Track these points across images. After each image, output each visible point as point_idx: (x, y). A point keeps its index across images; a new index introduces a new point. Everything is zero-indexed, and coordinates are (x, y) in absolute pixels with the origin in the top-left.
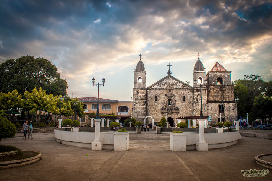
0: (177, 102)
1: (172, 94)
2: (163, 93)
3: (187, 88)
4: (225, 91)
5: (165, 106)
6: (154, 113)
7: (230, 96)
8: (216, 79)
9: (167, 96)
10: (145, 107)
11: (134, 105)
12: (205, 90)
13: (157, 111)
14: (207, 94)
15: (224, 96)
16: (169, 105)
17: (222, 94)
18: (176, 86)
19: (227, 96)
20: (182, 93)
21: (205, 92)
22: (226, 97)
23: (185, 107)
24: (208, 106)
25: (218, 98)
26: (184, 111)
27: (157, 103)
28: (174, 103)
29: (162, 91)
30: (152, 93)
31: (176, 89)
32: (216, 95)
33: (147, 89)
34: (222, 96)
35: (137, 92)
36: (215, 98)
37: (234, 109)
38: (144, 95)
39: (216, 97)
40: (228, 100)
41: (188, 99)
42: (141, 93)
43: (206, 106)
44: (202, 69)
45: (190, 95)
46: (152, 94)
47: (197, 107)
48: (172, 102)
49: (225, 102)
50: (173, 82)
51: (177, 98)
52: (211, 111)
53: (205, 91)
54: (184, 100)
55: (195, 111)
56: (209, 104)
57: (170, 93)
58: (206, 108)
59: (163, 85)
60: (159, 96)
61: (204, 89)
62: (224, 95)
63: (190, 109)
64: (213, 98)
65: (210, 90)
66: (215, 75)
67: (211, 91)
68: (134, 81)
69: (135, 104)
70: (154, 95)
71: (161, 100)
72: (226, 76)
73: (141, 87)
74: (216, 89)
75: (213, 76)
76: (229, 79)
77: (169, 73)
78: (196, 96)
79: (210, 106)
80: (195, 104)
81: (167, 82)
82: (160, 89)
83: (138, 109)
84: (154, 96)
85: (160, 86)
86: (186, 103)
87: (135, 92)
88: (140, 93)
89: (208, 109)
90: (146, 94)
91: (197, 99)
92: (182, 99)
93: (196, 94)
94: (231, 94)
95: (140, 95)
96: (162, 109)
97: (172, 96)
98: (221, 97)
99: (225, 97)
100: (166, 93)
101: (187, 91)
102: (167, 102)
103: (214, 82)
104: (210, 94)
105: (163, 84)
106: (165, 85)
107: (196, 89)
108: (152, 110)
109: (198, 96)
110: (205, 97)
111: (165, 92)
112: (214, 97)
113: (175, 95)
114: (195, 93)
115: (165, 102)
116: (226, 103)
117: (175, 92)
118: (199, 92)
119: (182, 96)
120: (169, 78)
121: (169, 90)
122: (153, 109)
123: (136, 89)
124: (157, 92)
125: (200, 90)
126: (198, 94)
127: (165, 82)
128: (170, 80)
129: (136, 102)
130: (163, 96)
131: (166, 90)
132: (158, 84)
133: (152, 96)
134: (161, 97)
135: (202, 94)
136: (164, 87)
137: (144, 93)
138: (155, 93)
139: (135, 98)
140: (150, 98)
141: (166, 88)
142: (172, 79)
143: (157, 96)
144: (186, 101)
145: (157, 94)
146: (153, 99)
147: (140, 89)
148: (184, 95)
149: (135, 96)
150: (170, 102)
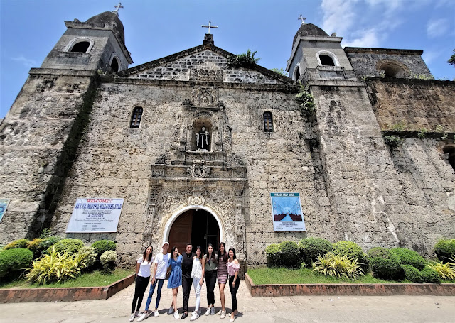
1: (216, 102)
2: (174, 97)
3: (280, 86)
4: (436, 98)
5: (175, 148)
8: (378, 69)
9: (193, 109)
13: (126, 176)
14: (368, 102)
15: (439, 116)
17: (430, 110)
18: (232, 76)
20: (260, 101)
21: (362, 97)
22: (450, 119)
23: (274, 157)
24: (391, 154)
25: (418, 123)
26: (276, 176)
27: (135, 137)
28: (224, 137)
29: (170, 90)
30: (121, 95)
31: (232, 86)
32: (405, 111)
34: (430, 115)
35: (47, 82)
38: (77, 95)
42: (64, 88)
43: (384, 154)
45: (293, 109)
46: (122, 100)
47: (341, 156)
48: (215, 135)
50: (220, 65)
51: (236, 119)
53: (357, 94)
54: (269, 129)
55: (331, 173)
57: (205, 97)
58: (384, 161)
59: (177, 70)
60: (153, 109)
61: (349, 84)
62: (438, 111)
65: (374, 95)
66: (370, 57)
67: (378, 96)
69: (7, 131)
70: (132, 102)
71: (158, 126)
74: (398, 92)
75: (365, 61)
77: (208, 40)
78: (324, 109)
79: (402, 154)
80: (327, 140)
81: (196, 64)
82: (161, 83)
84: (130, 109)
85: (167, 74)
86: (280, 142)
87: (38, 81)
88: (57, 87)
89: (398, 168)
90: (90, 96)
91: (331, 121)
92: (259, 123)
93: (322, 100)
95: (56, 93)
96: (161, 164)
97: (215, 110)
98: (429, 120)
100: (188, 98)
101: (280, 96)
102: (190, 133)
105: (181, 68)
106: (188, 73)
107: (317, 84)
109: (331, 110)
110: (364, 113)
111: (183, 93)
113: (228, 105)
114: (317, 97)
115: (176, 134)
117: (226, 95)
118: (332, 94)
119: (261, 112)
120: (207, 52)
121: (204, 87)
122: (106, 166)
123: (46, 72)
124: (147, 91)
125: (337, 87)
126: (333, 103)
127: (190, 63)
128: (208, 59)
129: (19, 125)
130: (173, 107)
131: (189, 87)
132: (160, 67)
133: (121, 107)
134: (160, 113)
135: (347, 101)
136: (180, 78)
137: (78, 88)
138: (140, 95)
139: (22, 108)
140: (106, 113)
141: (190, 79)
142: (216, 56)
143: (142, 106)
144: (278, 130)
145: (145, 102)
146: (122, 120)
147: (67, 72)
148: (270, 110)
149: (26, 98)
150: (205, 138)
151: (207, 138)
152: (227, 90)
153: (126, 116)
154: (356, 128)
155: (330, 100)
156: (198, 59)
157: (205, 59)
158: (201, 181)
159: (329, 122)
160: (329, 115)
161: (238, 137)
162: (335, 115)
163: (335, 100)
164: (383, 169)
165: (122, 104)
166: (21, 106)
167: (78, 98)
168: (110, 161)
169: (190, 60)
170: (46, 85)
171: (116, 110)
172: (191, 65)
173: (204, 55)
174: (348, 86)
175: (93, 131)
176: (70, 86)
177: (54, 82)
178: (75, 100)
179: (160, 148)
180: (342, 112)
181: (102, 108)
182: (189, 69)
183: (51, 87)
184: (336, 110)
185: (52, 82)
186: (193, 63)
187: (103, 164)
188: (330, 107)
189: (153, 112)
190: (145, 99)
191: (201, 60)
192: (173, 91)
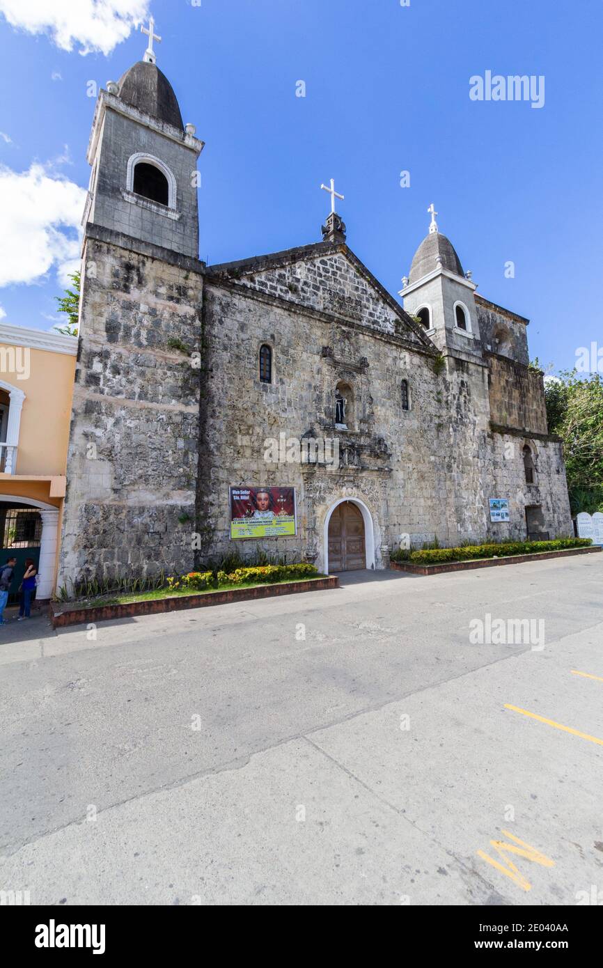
0: (379, 411)
1: (358, 356)
2: (308, 337)
3: (416, 344)
4: (528, 389)
5: (320, 422)
6: (254, 467)
7: (539, 414)
8: (494, 337)
9: (334, 362)
10: (194, 409)
11: (93, 379)
12: (481, 369)
14: (487, 389)
15: (525, 409)
16: (338, 420)
17: (522, 402)
18: (371, 314)
19: (532, 411)
20: (399, 363)
23: (410, 443)
24: (493, 450)
25: (512, 417)
26: (411, 465)
27: (268, 398)
28: (367, 412)
29: (303, 322)
30: (240, 318)
31: (371, 332)
32: (507, 400)
33: (212, 277)
34: (520, 409)
35: (128, 267)
36: (504, 412)
37: (560, 470)
38: (187, 309)
39: (506, 410)
40: (535, 430)
41: (421, 400)
42: (163, 291)
43: (489, 449)
44: (460, 269)
45: (426, 381)
46: (243, 327)
47: (462, 450)
48: (357, 406)
49: (532, 435)
50: (357, 289)
51: (377, 385)
52: (504, 472)
53: (481, 375)
54: (405, 405)
55: (454, 466)
56: (496, 436)
57: (347, 346)
58: (488, 456)
59: (305, 283)
60: (285, 352)
61: (476, 361)
62: (526, 405)
63: (432, 458)
64: (498, 416)
66: (490, 317)
67: (493, 379)
69: (97, 367)
70: (256, 334)
71: (294, 383)
72: (518, 335)
73: (167, 245)
74: (506, 378)
75: (487, 322)
76: (525, 349)
78: (455, 390)
79: (499, 450)
80: (454, 430)
81: (328, 279)
82: (290, 307)
83: (131, 424)
84: (255, 346)
85: (293, 289)
86: (415, 423)
87: (110, 263)
88: (150, 285)
89: (494, 464)
90: (205, 314)
91: (458, 407)
92: (397, 395)
93: (454, 378)
94: (541, 409)
95: (152, 299)
97: (359, 371)
98: (518, 414)
99: (529, 416)
100: (325, 342)
101: (416, 359)
102: (332, 401)
105: (310, 281)
106: (320, 293)
107: (453, 354)
108: (242, 440)
109: (460, 393)
110: (482, 402)
111: (319, 333)
113: (369, 364)
114: (451, 373)
115: (319, 399)
116: (538, 443)
117: (366, 347)
118: (463, 371)
119: (398, 380)
120: (341, 259)
121: (343, 327)
122: (245, 440)
123: (121, 242)
124: (272, 315)
125: (468, 363)
126: (463, 383)
127: (320, 275)
128: (343, 273)
129: (113, 357)
130: (309, 355)
131: (325, 322)
132: (283, 272)
133: (243, 340)
134: (294, 361)
135: (473, 384)
136: (311, 301)
137: (185, 294)
138: (265, 323)
139: (103, 320)
140: (225, 349)
141: (325, 309)
142: (351, 271)
143: (271, 345)
144: (413, 408)
145: (272, 336)
146: (249, 366)
147: (159, 255)
148: (407, 378)
149: (102, 298)
150: (342, 407)
151: (344, 408)
152: (367, 338)
153: (253, 359)
154: (475, 418)
155: (460, 379)
157: (339, 272)
160: (458, 399)
161: (379, 413)
162: (462, 399)
163: (465, 380)
164: (486, 464)
165: (243, 336)
166: (101, 315)
167: (193, 318)
168: (248, 433)
169: (321, 269)
170: (129, 275)
171: (237, 347)
172: (323, 279)
173: (337, 264)
174: (475, 364)
175: (215, 380)
176: (171, 287)
177: (141, 270)
178: (189, 321)
179: (302, 419)
180: (468, 397)
181: (219, 338)
182: (321, 287)
183: (140, 282)
184: (464, 393)
185: (138, 270)
186: (325, 276)
187: (239, 436)
188: (460, 388)
189: (286, 357)
190: (272, 332)
191: (334, 273)
192: (305, 324)
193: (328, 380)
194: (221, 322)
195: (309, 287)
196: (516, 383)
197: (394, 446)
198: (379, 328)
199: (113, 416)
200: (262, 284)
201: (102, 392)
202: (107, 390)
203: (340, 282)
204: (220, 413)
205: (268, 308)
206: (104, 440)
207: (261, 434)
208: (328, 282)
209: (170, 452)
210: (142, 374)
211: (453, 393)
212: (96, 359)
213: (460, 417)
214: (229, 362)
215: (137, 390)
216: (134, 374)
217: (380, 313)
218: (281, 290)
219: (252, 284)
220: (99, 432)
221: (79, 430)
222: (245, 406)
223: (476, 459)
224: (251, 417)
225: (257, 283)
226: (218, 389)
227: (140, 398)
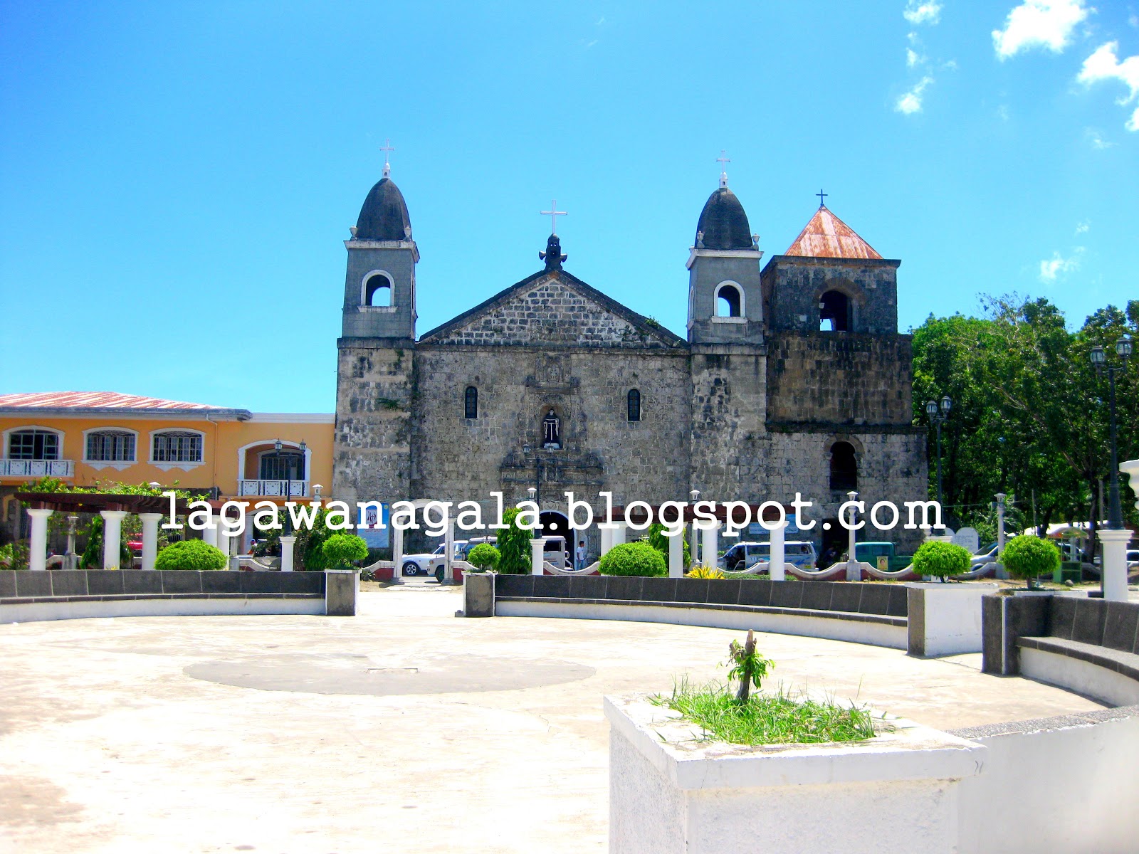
0: (595, 427)
1: (567, 377)
2: (513, 371)
3: (656, 346)
4: (867, 366)
5: (523, 444)
6: (459, 486)
7: (893, 395)
8: (815, 301)
9: (539, 389)
10: (405, 449)
11: (344, 438)
12: (753, 359)
13: (474, 478)
14: (764, 380)
15: (858, 395)
16: (548, 440)
17: (851, 384)
18: (590, 330)
19: (873, 394)
20: (625, 373)
21: (757, 372)
22: (870, 399)
23: (636, 454)
24: (768, 453)
25: (825, 408)
26: (636, 478)
27: (474, 430)
28: (578, 429)
29: (507, 359)
30: (447, 370)
31: (589, 348)
32: (816, 387)
33: (418, 347)
34: (845, 394)
35: (362, 360)
36: (808, 404)
37: (913, 470)
38: (401, 378)
39: (813, 399)
40: (878, 420)
41: (659, 407)
42: (385, 369)
43: (760, 454)
44: (743, 239)
45: (668, 385)
46: (450, 377)
47: (709, 457)
48: (567, 425)
49: (867, 428)
50: (572, 309)
51: (593, 401)
52: (786, 479)
53: (753, 367)
54: (634, 416)
55: (694, 476)
56: (776, 437)
57: (554, 371)
58: (757, 461)
59: (512, 321)
60: (489, 389)
61: (746, 351)
62: (860, 387)
63: (670, 469)
64: (795, 408)
65: (781, 363)
66: (812, 275)
67: (788, 363)
68: (346, 299)
69: (346, 430)
70: (462, 380)
71: (498, 413)
72: (874, 286)
73: (388, 334)
74: (817, 358)
75: (801, 283)
76: (890, 303)
77: (553, 254)
78: (704, 392)
79: (780, 453)
80: (697, 437)
81: (536, 309)
82: (494, 348)
83: (366, 463)
84: (461, 390)
85: (499, 331)
86: (646, 433)
87: (352, 359)
88: (376, 368)
89: (769, 470)
90: (416, 376)
91: (708, 409)
92: (623, 407)
93: (703, 378)
94: (897, 387)
95: (378, 378)
96: (509, 464)
97: (568, 391)
98: (841, 402)
99: (866, 403)
100: (530, 371)
101: (655, 364)
102: (537, 424)
103: (803, 318)
104: (783, 381)
105: (517, 318)
106: (527, 326)
107: (703, 350)
108: (448, 467)
109: (713, 393)
110: (752, 398)
111: (525, 364)
112: (802, 400)
113: (583, 383)
114: (698, 373)
115: (522, 424)
116: (868, 437)
117: (580, 364)
118: (719, 367)
119: (625, 391)
120: (552, 284)
121: (551, 354)
122: (452, 466)
123: (357, 344)
124: (477, 361)
125: (729, 355)
126: (718, 381)
127: (529, 308)
128: (556, 298)
129: (355, 421)
130: (514, 386)
131: (532, 353)
132: (488, 318)
133: (450, 388)
134: (498, 395)
135: (736, 379)
136: (518, 336)
137: (400, 367)
138: (470, 368)
139: (348, 399)
140: (435, 397)
141: (532, 340)
142: (566, 293)
143: (475, 385)
144: (644, 418)
145: (477, 378)
146: (456, 407)
147: (381, 343)
148: (637, 386)
149: (347, 385)
150: (554, 426)
151: (557, 427)
152: (582, 356)
153: (459, 401)
154: (736, 420)
155: (714, 377)
156: (541, 299)
157: (550, 299)
158: (554, 485)
159: (706, 411)
160: (709, 400)
161: (595, 429)
162: (715, 400)
163: (721, 377)
164: (752, 471)
165: (451, 384)
166: (347, 396)
167: (406, 383)
168: (455, 461)
169: (530, 302)
170: (363, 365)
171: (445, 394)
172: (531, 311)
173: (549, 292)
174: (743, 355)
175: (427, 424)
176: (390, 365)
177: (370, 359)
178: (403, 386)
179: (505, 445)
180: (726, 396)
181: (430, 390)
182: (529, 320)
183: (369, 368)
184: (719, 393)
185: (368, 360)
186: (534, 307)
187: (447, 464)
188: (712, 388)
189: (490, 393)
190: (477, 374)
191: (544, 302)
192: (510, 360)
193: (533, 406)
194: (431, 378)
195: (515, 324)
196: (839, 362)
197: (613, 460)
198: (600, 342)
199: (355, 459)
200: (468, 335)
201: (349, 445)
202: (352, 443)
203: (552, 308)
204: (431, 448)
205: (474, 354)
206: (351, 475)
207: (465, 461)
208: (537, 313)
209: (391, 480)
210: (372, 430)
211: (699, 395)
212: (346, 425)
213: (708, 420)
214: (438, 407)
215: (369, 440)
216: (367, 431)
217: (602, 326)
218: (487, 335)
219: (459, 338)
220: (348, 470)
221: (337, 470)
222: (452, 440)
223: (733, 467)
224: (457, 448)
225: (463, 335)
226: (430, 429)
227: (371, 446)
